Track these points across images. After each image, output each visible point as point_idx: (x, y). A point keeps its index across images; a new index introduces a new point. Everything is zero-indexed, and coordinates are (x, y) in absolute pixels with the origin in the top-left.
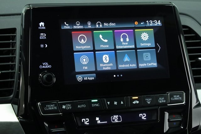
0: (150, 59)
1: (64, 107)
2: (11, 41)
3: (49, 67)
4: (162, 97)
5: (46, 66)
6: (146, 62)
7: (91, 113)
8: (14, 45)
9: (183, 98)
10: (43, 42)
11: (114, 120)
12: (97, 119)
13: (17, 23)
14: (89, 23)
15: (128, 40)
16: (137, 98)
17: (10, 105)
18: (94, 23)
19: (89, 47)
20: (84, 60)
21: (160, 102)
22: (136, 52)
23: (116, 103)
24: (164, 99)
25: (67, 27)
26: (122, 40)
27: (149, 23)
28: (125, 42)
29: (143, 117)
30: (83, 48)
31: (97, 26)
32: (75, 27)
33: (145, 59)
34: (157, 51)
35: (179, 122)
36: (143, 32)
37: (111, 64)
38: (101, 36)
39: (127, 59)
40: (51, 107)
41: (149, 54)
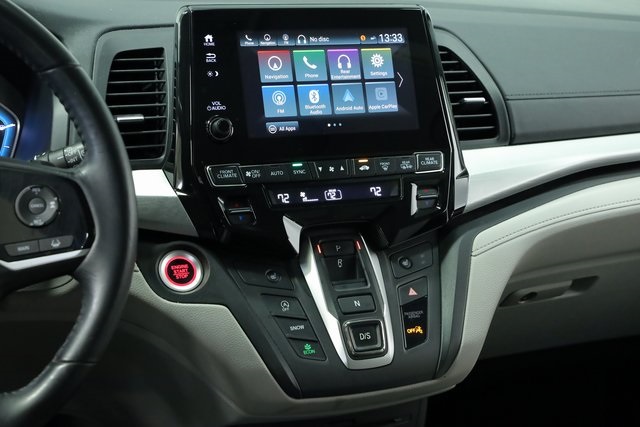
0: (386, 98)
1: (248, 174)
2: (156, 69)
3: (222, 108)
4: (406, 159)
5: (217, 106)
6: (380, 103)
7: (293, 185)
8: (161, 74)
9: (439, 162)
10: (212, 67)
11: (329, 197)
12: (303, 194)
14: (286, 37)
15: (349, 65)
16: (366, 161)
17: (161, 171)
18: (293, 37)
19: (287, 77)
20: (279, 98)
21: (404, 168)
22: (364, 86)
23: (332, 169)
24: (411, 164)
25: (248, 42)
26: (340, 65)
27: (384, 38)
28: (345, 69)
29: (377, 191)
30: (277, 78)
31: (299, 41)
32: (262, 44)
33: (378, 98)
34: (397, 85)
35: (433, 201)
36: (375, 53)
37: (323, 106)
38: (305, 59)
39: (348, 97)
40: (228, 174)
41: (385, 89)
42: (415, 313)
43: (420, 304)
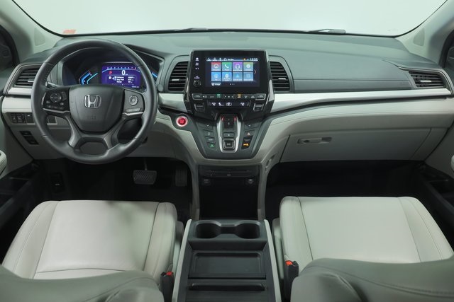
0: (250, 77)
1: (204, 97)
2: (187, 67)
4: (253, 95)
5: (197, 77)
6: (248, 78)
7: (217, 100)
9: (264, 97)
10: (197, 67)
11: (227, 105)
12: (220, 103)
13: (188, 59)
14: (220, 59)
16: (240, 95)
17: (181, 94)
18: (223, 59)
19: (219, 70)
20: (216, 76)
21: (252, 98)
22: (243, 73)
23: (229, 97)
24: (254, 97)
25: (209, 60)
26: (236, 67)
27: (251, 59)
28: (238, 68)
29: (243, 104)
30: (216, 70)
32: (213, 60)
34: (254, 73)
36: (248, 64)
37: (229, 79)
38: (226, 65)
39: (238, 76)
40: (198, 96)
41: (250, 74)
42: (246, 140)
43: (250, 138)
